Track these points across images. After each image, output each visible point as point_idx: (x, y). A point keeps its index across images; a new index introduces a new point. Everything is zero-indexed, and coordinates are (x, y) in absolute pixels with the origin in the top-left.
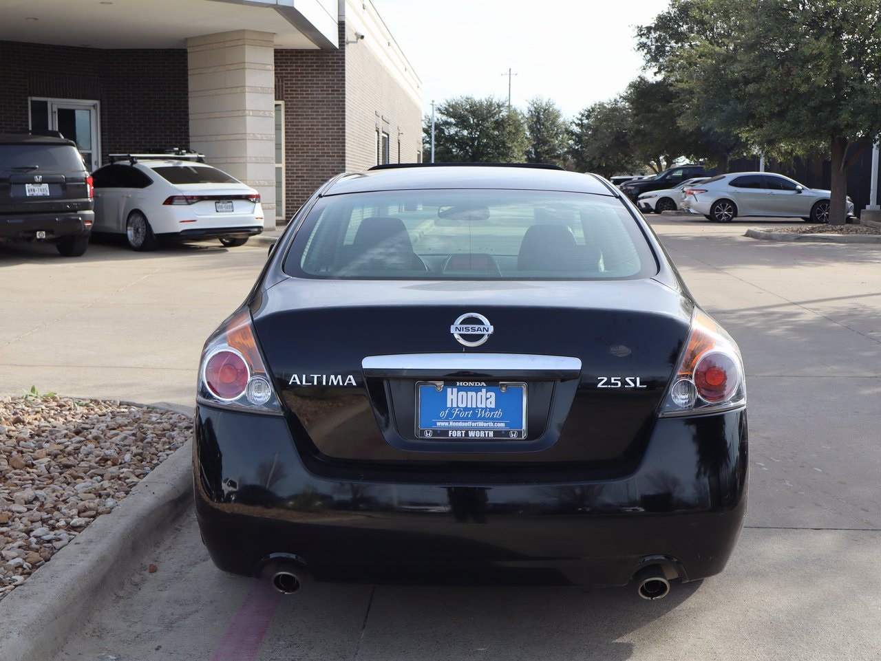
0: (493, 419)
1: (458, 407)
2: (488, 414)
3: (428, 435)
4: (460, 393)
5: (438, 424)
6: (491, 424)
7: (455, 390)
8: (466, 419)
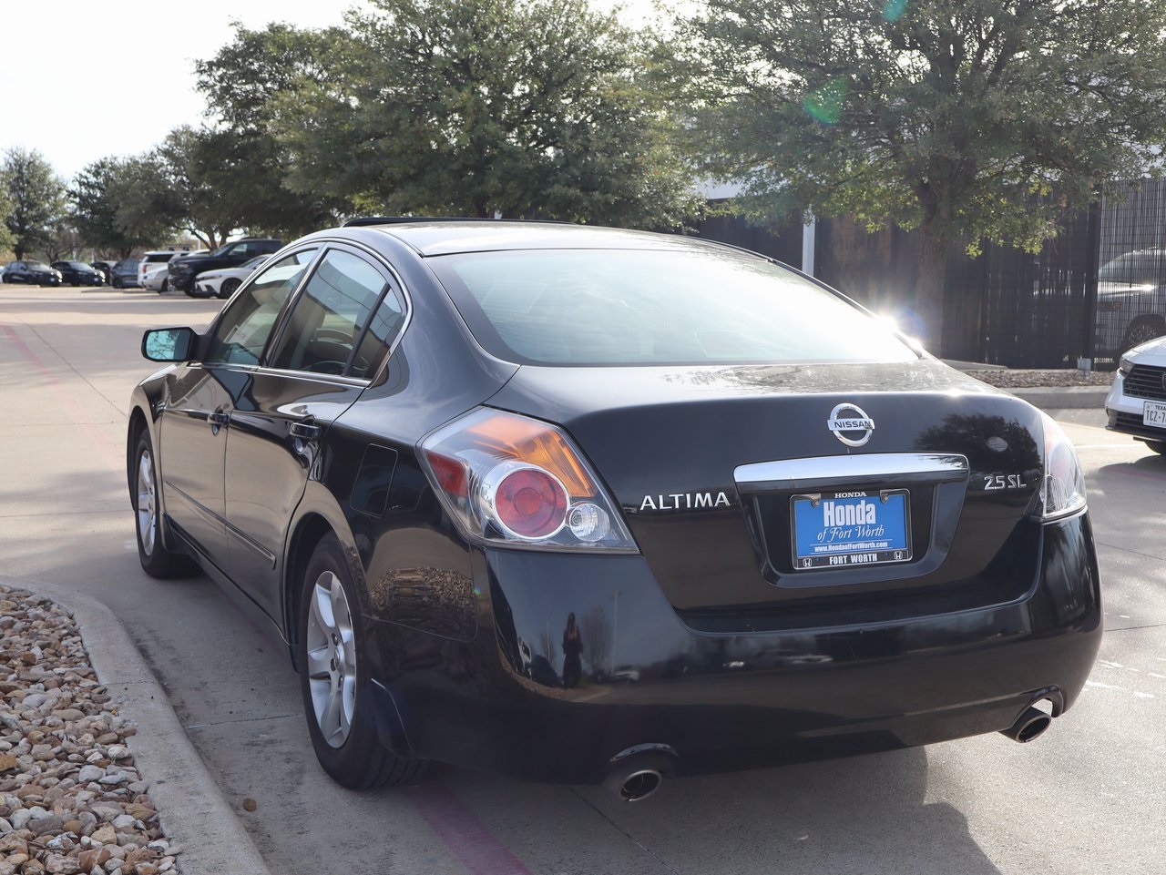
0: (874, 538)
1: (836, 526)
2: (868, 533)
3: (808, 566)
4: (838, 508)
5: (817, 549)
6: (872, 545)
7: (832, 504)
8: (845, 541)
